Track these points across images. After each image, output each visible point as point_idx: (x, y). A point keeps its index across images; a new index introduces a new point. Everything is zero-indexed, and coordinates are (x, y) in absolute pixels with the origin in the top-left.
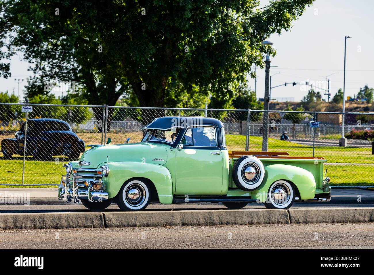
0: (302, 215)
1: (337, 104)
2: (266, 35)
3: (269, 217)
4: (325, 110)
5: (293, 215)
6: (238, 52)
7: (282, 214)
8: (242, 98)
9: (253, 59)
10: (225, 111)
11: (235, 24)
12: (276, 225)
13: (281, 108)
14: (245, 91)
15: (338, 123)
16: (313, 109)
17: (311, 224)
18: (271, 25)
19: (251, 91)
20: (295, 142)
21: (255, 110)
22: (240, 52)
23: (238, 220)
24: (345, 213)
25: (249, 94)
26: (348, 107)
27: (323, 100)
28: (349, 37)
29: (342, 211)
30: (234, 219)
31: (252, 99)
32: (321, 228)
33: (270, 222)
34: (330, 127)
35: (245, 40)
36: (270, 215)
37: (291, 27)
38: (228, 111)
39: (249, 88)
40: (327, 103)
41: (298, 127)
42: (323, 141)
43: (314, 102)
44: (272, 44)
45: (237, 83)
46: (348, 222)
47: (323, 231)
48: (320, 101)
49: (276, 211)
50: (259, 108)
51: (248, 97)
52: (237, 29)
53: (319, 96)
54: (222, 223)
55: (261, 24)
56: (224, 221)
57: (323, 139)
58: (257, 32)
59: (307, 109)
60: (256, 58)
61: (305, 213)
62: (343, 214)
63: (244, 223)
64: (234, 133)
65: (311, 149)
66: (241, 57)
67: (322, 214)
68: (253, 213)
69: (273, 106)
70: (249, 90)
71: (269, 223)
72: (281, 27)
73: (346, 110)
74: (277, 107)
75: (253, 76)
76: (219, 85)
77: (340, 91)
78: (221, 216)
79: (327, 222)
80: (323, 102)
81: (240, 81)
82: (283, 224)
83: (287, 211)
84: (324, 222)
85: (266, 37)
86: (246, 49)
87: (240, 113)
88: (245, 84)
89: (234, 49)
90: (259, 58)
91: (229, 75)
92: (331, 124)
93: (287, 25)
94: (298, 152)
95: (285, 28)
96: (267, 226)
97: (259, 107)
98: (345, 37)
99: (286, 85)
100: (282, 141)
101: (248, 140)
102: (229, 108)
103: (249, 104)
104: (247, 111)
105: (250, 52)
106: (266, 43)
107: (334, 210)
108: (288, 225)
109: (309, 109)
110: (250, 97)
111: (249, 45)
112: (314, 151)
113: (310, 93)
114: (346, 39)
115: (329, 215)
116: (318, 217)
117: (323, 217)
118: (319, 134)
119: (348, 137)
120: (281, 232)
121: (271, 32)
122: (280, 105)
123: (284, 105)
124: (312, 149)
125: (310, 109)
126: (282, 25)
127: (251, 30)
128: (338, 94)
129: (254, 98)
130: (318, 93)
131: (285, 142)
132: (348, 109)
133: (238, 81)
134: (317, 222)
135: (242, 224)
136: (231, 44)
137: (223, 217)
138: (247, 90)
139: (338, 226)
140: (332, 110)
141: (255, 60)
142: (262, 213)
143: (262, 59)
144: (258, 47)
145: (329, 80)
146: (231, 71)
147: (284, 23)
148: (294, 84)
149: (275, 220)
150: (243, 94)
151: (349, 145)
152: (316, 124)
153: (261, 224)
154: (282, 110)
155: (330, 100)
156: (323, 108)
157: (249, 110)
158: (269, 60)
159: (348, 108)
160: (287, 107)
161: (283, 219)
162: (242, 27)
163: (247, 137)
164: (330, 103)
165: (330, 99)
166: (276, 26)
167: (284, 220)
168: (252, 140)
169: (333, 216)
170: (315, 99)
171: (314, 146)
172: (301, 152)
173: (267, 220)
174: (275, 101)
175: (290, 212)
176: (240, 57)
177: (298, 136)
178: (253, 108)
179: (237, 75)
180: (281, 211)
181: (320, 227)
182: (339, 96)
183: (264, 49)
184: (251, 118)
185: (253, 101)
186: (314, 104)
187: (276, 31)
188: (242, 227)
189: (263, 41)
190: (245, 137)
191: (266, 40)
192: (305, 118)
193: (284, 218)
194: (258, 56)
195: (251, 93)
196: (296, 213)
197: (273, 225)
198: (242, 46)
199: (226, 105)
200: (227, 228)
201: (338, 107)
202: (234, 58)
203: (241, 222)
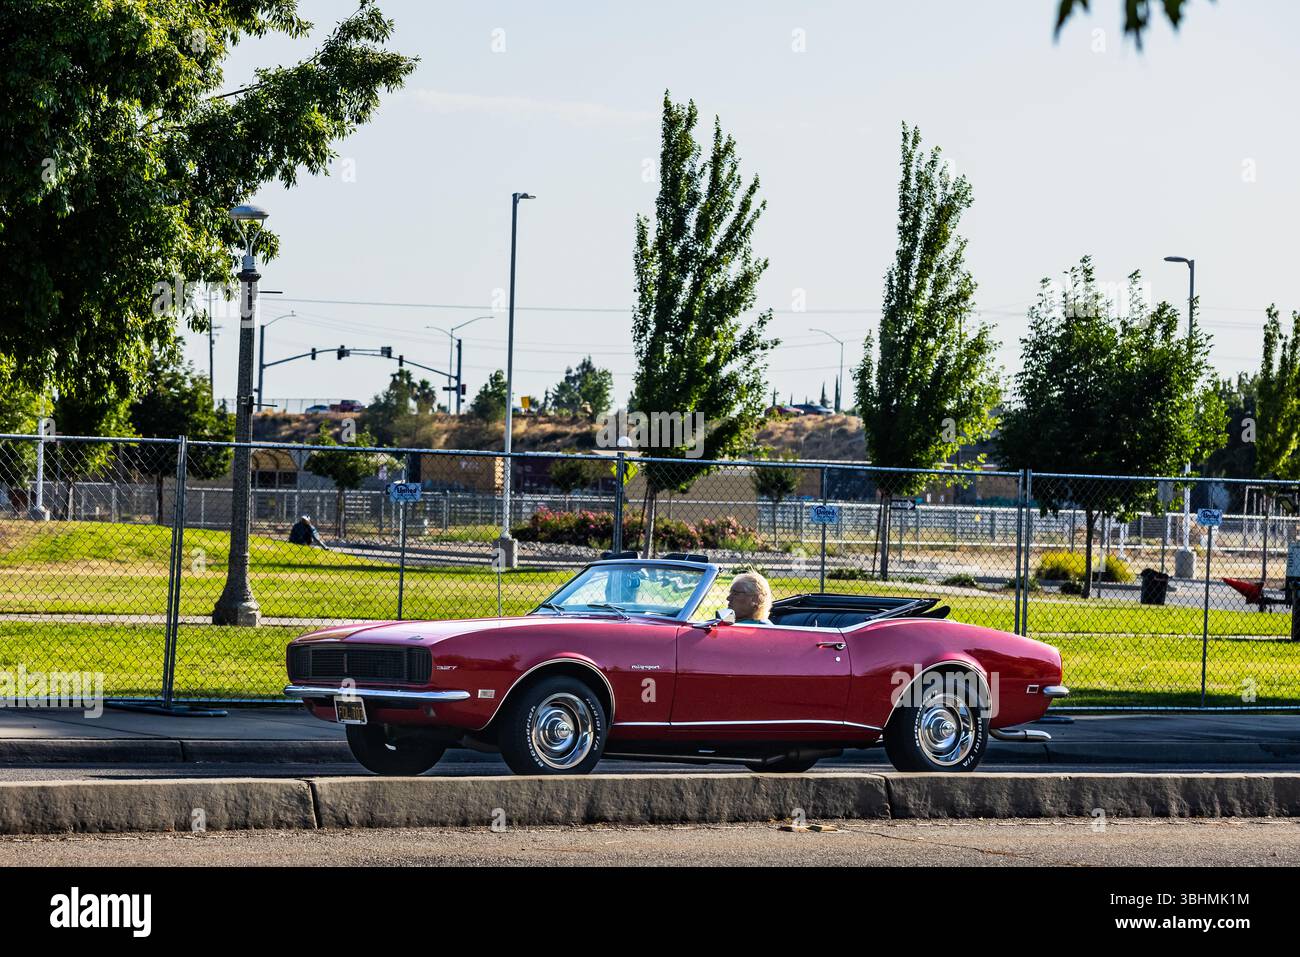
0: (358, 800)
1: (488, 421)
2: (245, 186)
3: (247, 806)
4: (447, 444)
5: (327, 799)
6: (148, 241)
7: (292, 797)
8: (164, 397)
9: (199, 266)
10: (105, 442)
11: (139, 148)
12: (270, 833)
13: (297, 436)
14: (174, 375)
15: (491, 488)
16: (405, 440)
17: (390, 830)
18: (259, 152)
19: (195, 374)
20: (337, 550)
21: (207, 438)
22: (157, 242)
23: (141, 814)
24: (502, 791)
25: (188, 385)
26: (526, 432)
27: (442, 408)
28: (525, 196)
29: (494, 787)
30: (126, 813)
31: (199, 401)
32: (422, 845)
33: (249, 821)
34: (461, 502)
35: (173, 202)
36: (247, 800)
37: (328, 158)
38: (114, 443)
39: (185, 364)
40: (453, 417)
41: (356, 499)
42: (435, 547)
43: (411, 416)
44: (262, 216)
45: (143, 349)
46: (515, 823)
47: (430, 854)
48: (430, 412)
49: (271, 784)
50: (221, 434)
51: (184, 394)
52: (143, 161)
53: (426, 395)
54: (84, 825)
55: (227, 146)
56: (91, 818)
57: (439, 539)
58: (212, 174)
59: (383, 438)
60: (208, 261)
61: (369, 791)
62: (498, 795)
63: (160, 824)
64: (137, 519)
65: (393, 574)
66: (160, 259)
67: (427, 796)
68: (190, 792)
69: (270, 426)
70: (187, 373)
71: (246, 827)
72: (295, 159)
73: (517, 442)
74: (285, 431)
75: (200, 324)
76: (82, 354)
77: (495, 378)
78: (82, 803)
79: (444, 824)
80: (440, 414)
81: (155, 341)
82: (292, 831)
83: (305, 785)
84: (431, 823)
85: (245, 193)
86: (175, 234)
87: (151, 451)
88: (171, 353)
89: (134, 233)
90: (220, 264)
91: (119, 321)
92: (466, 490)
93: (316, 151)
94: (351, 583)
95: (309, 163)
96: (240, 835)
97: (221, 431)
98: (515, 195)
99: (313, 358)
100: (296, 548)
101: (177, 545)
102: (119, 431)
103: (187, 419)
104: (176, 446)
105: (189, 244)
106: (243, 211)
107: (466, 782)
108: (309, 834)
109: (392, 438)
110: (192, 396)
111: (187, 220)
112: (402, 580)
113: (394, 385)
114: (515, 202)
115: (450, 799)
116: (412, 806)
117: (430, 807)
118: (426, 522)
119: (522, 535)
120: (286, 858)
121: (262, 177)
122: (295, 424)
123: (307, 423)
124: (398, 575)
125: (395, 441)
126: (299, 154)
127: (192, 168)
128: (490, 388)
129: (203, 398)
130: (424, 384)
131: (306, 548)
132: (522, 440)
133: (148, 340)
134: (408, 824)
135: (154, 828)
136: (123, 213)
137: (88, 804)
138: (182, 373)
139: (480, 837)
140: (471, 442)
141: (206, 271)
142: (223, 793)
143: (230, 267)
144: (218, 227)
145: (460, 341)
146: (126, 305)
147: (305, 147)
148: (342, 353)
149: (266, 817)
150: (168, 385)
151: (525, 562)
152: (411, 491)
153: (219, 830)
154: (300, 440)
155: (465, 409)
156: (441, 435)
157: (184, 441)
158: (254, 270)
159: (525, 436)
160: (317, 431)
161: (293, 812)
162: (161, 157)
163: (174, 533)
164: (462, 418)
165: (462, 405)
166: (280, 155)
167: (299, 815)
168: (194, 540)
169: (462, 803)
170: (412, 404)
171: (403, 563)
172: (361, 583)
173: (239, 817)
174: (276, 410)
175: (318, 789)
176: (155, 258)
177: (352, 532)
178: (199, 433)
179: (143, 321)
180: (287, 786)
181: (419, 838)
182: (494, 394)
183: (237, 234)
184: (191, 468)
185: (200, 410)
186: (409, 423)
187: (279, 172)
188: (154, 838)
189: (233, 205)
190: (168, 532)
191: (245, 203)
192: (378, 469)
193: (297, 807)
194: (217, 257)
195: (193, 381)
196: (338, 791)
197: (260, 831)
198: (164, 223)
199: (109, 422)
200: (101, 843)
201: (490, 433)
202: (133, 264)
203: (150, 822)
